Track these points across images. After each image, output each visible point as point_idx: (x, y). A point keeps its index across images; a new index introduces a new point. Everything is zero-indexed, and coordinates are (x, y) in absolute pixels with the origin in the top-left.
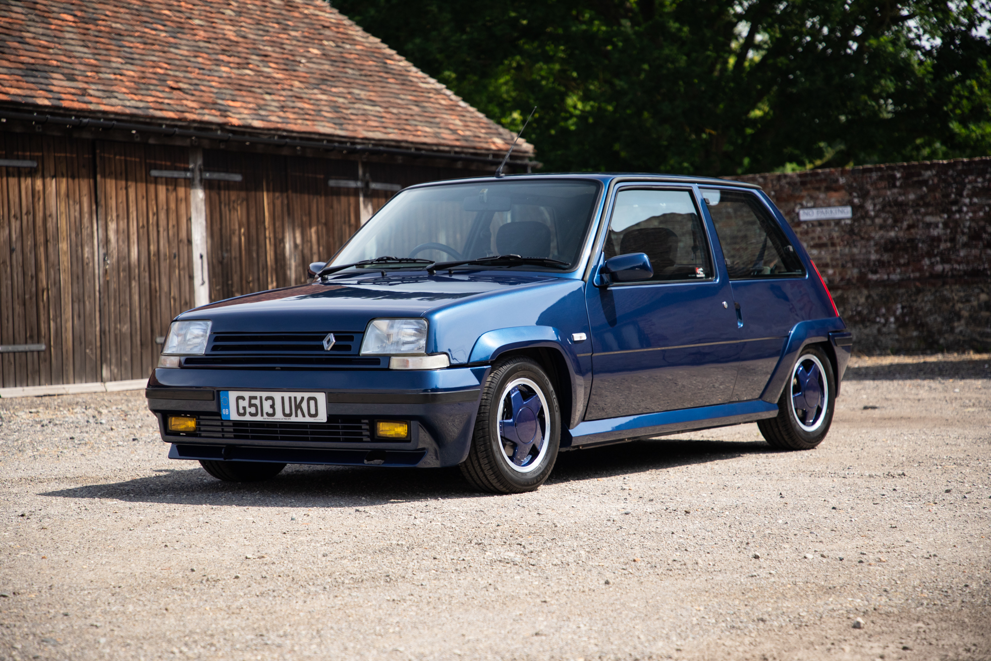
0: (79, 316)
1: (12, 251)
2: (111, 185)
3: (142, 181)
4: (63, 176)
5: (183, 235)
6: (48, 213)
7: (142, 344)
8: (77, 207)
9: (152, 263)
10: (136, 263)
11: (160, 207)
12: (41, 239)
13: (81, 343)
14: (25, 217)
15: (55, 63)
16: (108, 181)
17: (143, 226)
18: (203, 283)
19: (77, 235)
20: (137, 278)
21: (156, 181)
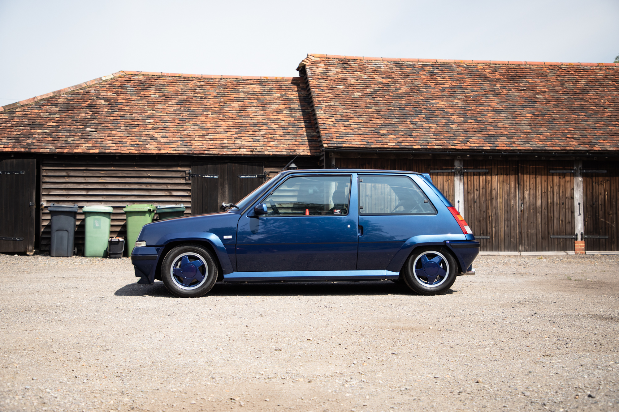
0: (508, 226)
1: (475, 202)
2: (526, 177)
3: (544, 175)
4: (501, 174)
5: (568, 194)
6: (493, 188)
7: (542, 238)
8: (508, 186)
9: (549, 207)
10: (540, 206)
11: (555, 184)
12: (489, 197)
13: (508, 236)
14: (481, 190)
15: (506, 133)
16: (525, 176)
17: (545, 192)
18: (580, 214)
19: (507, 196)
20: (540, 212)
21: (553, 175)
